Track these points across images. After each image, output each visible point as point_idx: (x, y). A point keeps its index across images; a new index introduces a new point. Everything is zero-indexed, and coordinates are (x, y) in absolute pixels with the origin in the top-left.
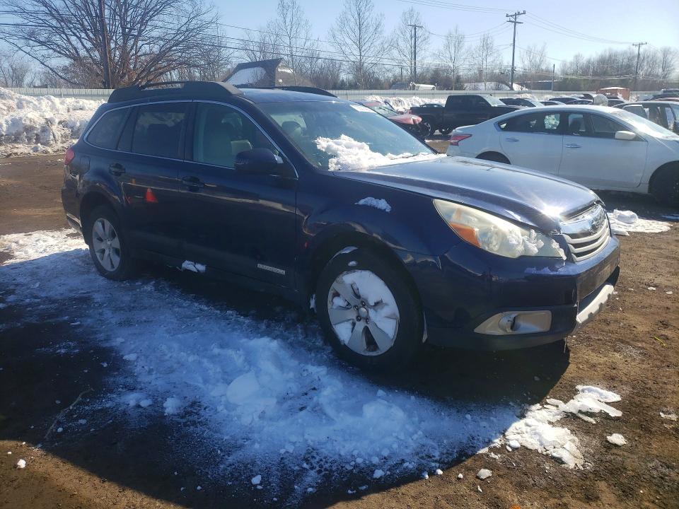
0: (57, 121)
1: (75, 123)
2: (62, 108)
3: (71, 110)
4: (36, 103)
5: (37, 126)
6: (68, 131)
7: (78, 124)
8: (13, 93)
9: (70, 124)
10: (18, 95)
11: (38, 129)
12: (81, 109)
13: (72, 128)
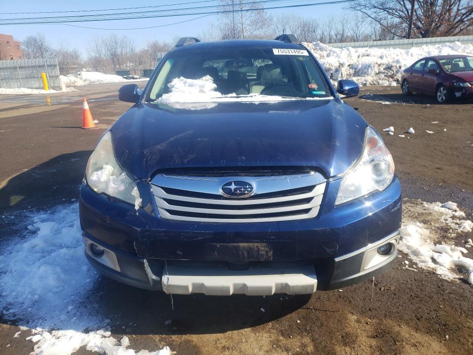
0: (347, 64)
1: (358, 66)
2: (354, 56)
3: (361, 57)
4: (339, 52)
5: (333, 68)
6: (352, 71)
7: (360, 66)
8: (328, 47)
9: (355, 67)
10: (330, 48)
11: (333, 70)
12: (368, 56)
13: (355, 69)
